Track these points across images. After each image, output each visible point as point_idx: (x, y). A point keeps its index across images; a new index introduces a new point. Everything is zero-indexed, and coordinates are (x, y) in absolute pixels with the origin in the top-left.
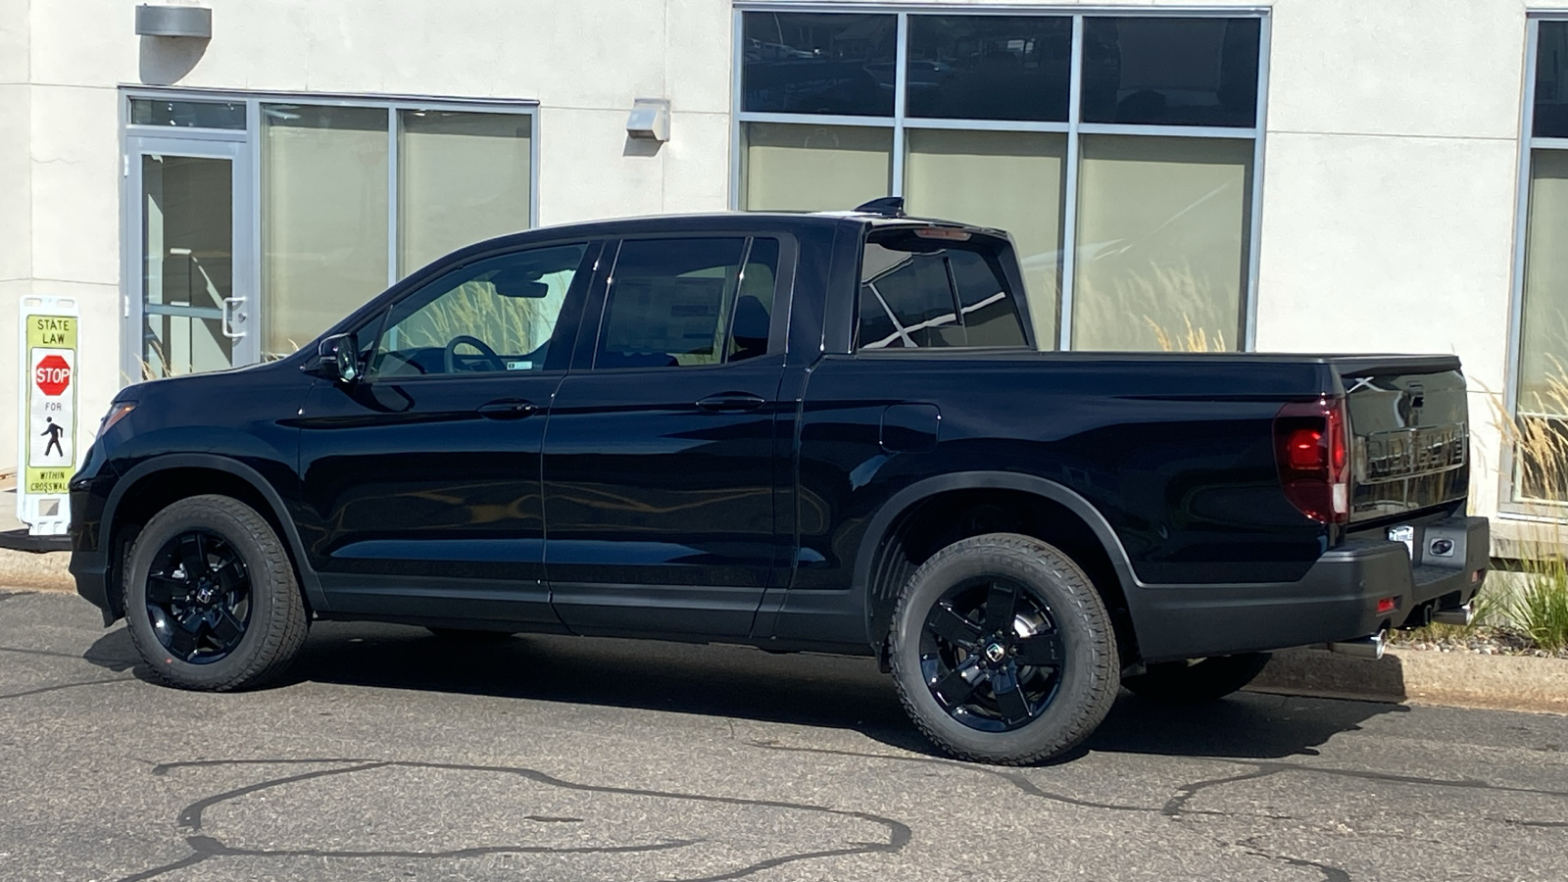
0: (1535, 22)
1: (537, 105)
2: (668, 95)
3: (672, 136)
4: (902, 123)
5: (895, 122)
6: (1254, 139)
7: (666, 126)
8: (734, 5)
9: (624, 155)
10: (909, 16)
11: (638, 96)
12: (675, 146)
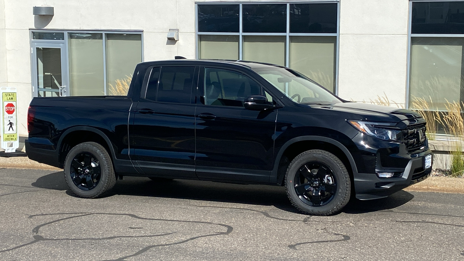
0: (411, 2)
1: (143, 31)
2: (178, 28)
3: (180, 39)
4: (242, 34)
5: (240, 34)
6: (336, 36)
7: (178, 36)
8: (195, 3)
9: (166, 45)
10: (242, 4)
11: (170, 29)
12: (180, 42)
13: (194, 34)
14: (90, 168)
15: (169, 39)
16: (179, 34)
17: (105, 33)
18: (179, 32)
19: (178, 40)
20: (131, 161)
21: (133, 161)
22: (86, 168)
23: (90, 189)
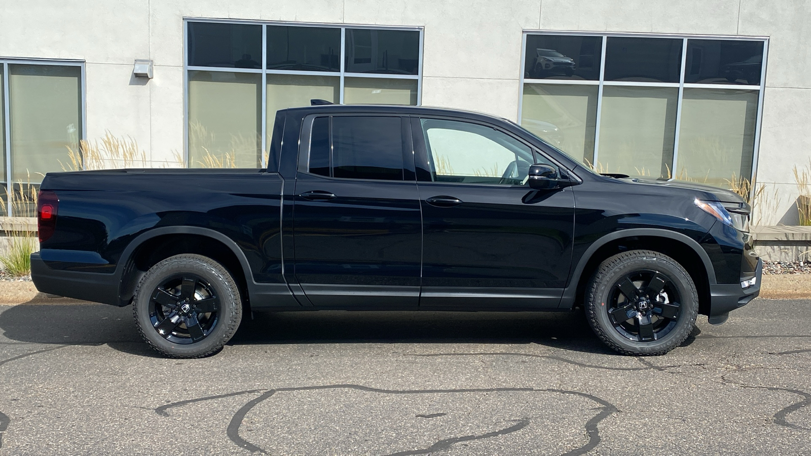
0: (525, 35)
1: (84, 62)
2: (152, 58)
3: (154, 77)
4: (266, 72)
5: (262, 71)
6: (417, 80)
7: (151, 71)
8: (183, 19)
9: (130, 84)
10: (267, 26)
11: (136, 59)
12: (157, 80)
13: (181, 69)
14: (192, 301)
15: (137, 76)
16: (153, 67)
17: (8, 64)
18: (154, 64)
19: (152, 78)
20: (286, 285)
21: (290, 285)
22: (183, 302)
23: (194, 342)
